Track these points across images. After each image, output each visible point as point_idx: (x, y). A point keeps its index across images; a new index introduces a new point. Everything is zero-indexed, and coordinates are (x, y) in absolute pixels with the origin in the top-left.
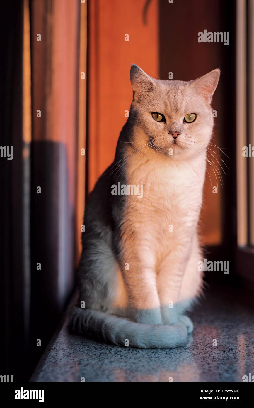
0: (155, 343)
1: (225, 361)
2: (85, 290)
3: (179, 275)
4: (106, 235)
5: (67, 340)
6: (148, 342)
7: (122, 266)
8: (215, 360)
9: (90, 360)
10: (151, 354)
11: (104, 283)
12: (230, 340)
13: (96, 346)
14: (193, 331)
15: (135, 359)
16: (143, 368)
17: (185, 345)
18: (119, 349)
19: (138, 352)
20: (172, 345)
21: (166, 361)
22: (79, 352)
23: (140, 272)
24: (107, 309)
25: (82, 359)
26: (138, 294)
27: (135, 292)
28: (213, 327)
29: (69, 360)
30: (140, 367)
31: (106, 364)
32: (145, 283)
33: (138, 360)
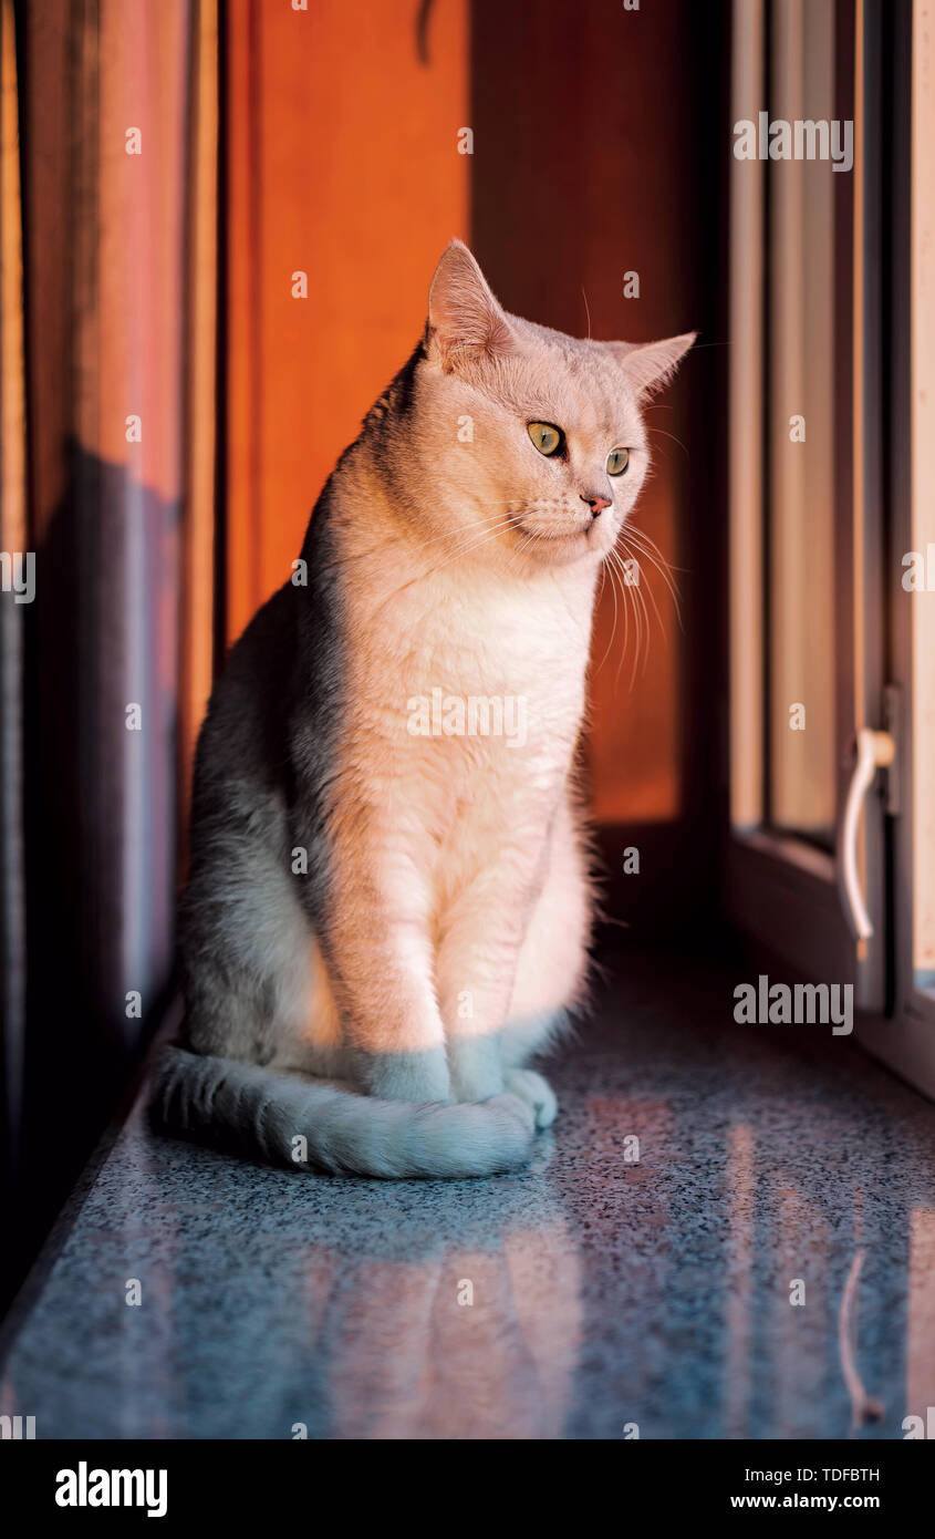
0: (424, 1159)
1: (640, 1217)
2: (201, 996)
3: (506, 944)
4: (267, 823)
5: (146, 1155)
6: (402, 1157)
7: (322, 920)
8: (608, 1212)
9: (216, 1217)
10: (411, 1198)
11: (263, 977)
12: (669, 1148)
13: (238, 1173)
14: (556, 1121)
15: (358, 1212)
16: (381, 1242)
17: (523, 1166)
18: (312, 1183)
19: (371, 1190)
20: (480, 1167)
21: (455, 1217)
22: (183, 1193)
23: (381, 936)
24: (274, 1052)
25: (190, 1216)
26: (375, 1006)
27: (366, 1000)
28: (623, 1104)
29: (148, 1220)
30: (372, 1237)
31: (264, 1231)
32: (398, 971)
33: (369, 1216)
